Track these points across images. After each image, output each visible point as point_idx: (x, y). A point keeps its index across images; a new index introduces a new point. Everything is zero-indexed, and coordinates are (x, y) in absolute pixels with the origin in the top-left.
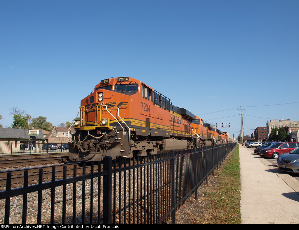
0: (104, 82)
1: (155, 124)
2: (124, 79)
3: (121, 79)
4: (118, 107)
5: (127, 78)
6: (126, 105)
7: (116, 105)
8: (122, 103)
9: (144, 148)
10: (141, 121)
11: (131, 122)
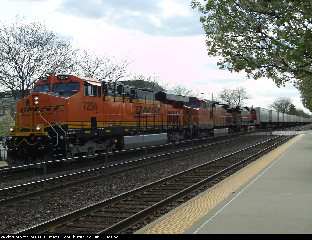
0: (43, 79)
1: (106, 122)
2: (63, 77)
3: (61, 77)
4: (54, 110)
5: (67, 76)
6: (62, 108)
7: (52, 108)
8: (59, 106)
9: (92, 150)
10: (83, 122)
11: (69, 125)
